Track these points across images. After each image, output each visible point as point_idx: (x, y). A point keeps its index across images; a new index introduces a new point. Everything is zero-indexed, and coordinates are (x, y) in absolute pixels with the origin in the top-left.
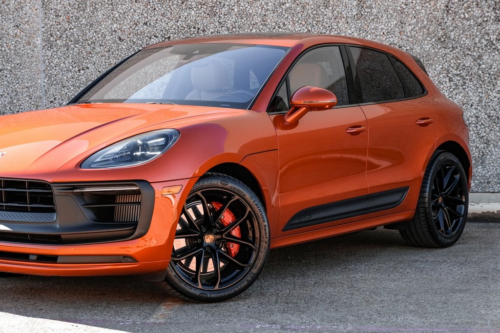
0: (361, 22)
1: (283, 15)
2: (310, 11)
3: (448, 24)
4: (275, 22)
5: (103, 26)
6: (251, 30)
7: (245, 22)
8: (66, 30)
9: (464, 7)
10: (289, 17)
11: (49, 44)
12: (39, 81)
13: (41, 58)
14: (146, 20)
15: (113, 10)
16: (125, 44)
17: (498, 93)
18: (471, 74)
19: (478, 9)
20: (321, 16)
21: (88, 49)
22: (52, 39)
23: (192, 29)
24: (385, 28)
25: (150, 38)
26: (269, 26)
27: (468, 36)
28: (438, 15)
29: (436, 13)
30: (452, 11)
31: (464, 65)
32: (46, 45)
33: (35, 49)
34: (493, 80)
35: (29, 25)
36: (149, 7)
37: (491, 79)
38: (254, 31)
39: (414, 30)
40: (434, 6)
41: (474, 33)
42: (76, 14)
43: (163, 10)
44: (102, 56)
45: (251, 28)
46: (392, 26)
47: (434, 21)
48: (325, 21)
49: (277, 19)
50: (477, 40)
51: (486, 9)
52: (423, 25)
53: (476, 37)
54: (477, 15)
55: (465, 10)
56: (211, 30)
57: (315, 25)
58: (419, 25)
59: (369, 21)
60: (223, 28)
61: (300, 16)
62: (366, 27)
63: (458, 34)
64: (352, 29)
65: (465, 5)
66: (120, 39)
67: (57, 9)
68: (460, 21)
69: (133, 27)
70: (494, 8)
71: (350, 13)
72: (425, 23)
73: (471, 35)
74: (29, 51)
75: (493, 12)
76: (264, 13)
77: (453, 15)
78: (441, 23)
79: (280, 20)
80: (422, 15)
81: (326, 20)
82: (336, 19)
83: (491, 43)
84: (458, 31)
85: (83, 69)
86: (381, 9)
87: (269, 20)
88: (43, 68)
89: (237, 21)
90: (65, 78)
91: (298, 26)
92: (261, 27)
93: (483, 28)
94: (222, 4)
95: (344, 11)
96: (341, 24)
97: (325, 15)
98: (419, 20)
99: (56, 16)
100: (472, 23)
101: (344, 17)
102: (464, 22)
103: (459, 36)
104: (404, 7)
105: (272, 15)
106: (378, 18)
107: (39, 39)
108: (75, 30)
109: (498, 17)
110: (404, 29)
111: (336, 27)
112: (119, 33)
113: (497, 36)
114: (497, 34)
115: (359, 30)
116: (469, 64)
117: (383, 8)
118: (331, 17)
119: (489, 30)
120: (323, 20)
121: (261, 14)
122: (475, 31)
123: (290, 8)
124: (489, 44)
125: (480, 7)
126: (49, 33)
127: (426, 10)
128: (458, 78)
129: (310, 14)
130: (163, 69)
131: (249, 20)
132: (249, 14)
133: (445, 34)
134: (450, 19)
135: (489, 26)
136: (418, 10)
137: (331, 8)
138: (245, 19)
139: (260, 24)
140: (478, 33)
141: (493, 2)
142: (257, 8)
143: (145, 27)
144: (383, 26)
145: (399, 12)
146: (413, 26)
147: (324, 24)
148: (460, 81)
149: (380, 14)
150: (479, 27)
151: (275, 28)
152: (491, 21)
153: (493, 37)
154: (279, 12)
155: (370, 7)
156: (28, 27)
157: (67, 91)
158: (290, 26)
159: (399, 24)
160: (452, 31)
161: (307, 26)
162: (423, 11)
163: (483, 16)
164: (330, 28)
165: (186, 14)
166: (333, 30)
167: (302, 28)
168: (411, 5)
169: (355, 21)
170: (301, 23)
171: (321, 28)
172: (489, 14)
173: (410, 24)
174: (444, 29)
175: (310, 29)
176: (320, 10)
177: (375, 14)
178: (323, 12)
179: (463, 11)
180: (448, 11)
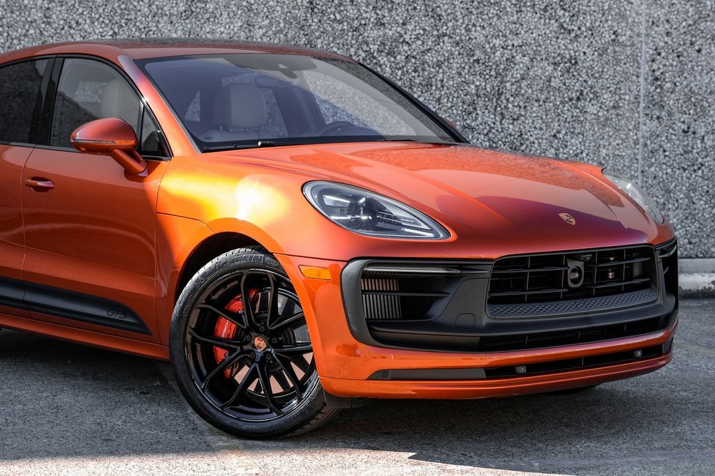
0: (191, 23)
1: (75, 9)
3: (313, 27)
4: (65, 20)
6: (27, 31)
7: (18, 19)
9: (334, 5)
10: (85, 13)
17: (380, 127)
18: (345, 100)
19: (353, 7)
20: (133, 13)
24: (226, 31)
26: (55, 25)
27: (341, 45)
28: (299, 15)
29: (297, 11)
30: (319, 10)
31: (335, 88)
34: (373, 110)
37: (371, 108)
38: (32, 31)
39: (267, 35)
40: (293, 2)
41: (348, 42)
45: (27, 27)
46: (236, 29)
47: (294, 23)
48: (138, 19)
49: (66, 15)
50: (352, 50)
51: (363, 8)
52: (279, 28)
53: (352, 47)
54: (352, 16)
55: (336, 9)
57: (124, 25)
58: (274, 29)
59: (203, 21)
61: (101, 10)
62: (198, 29)
63: (327, 42)
64: (179, 32)
68: (329, 24)
70: (374, 7)
71: (175, 9)
72: (282, 25)
73: (345, 44)
75: (373, 12)
76: (47, 6)
77: (320, 15)
78: (303, 26)
79: (71, 17)
80: (277, 14)
81: (140, 18)
82: (154, 17)
83: (371, 56)
84: (327, 38)
86: (220, 4)
87: (54, 16)
89: (6, 16)
91: (99, 26)
92: (43, 26)
93: (361, 34)
95: (165, 5)
96: (162, 24)
97: (139, 11)
98: (274, 21)
100: (345, 27)
101: (166, 15)
102: (335, 25)
103: (329, 44)
105: (59, 9)
106: (216, 17)
109: (380, 19)
110: (252, 33)
111: (155, 29)
113: (379, 45)
114: (379, 43)
115: (188, 33)
116: (341, 86)
118: (147, 14)
119: (368, 37)
120: (136, 18)
121: (41, 8)
122: (350, 39)
124: (368, 57)
125: (356, 5)
127: (282, 7)
128: (327, 106)
129: (117, 9)
131: (23, 14)
132: (23, 7)
133: (310, 42)
134: (315, 20)
135: (369, 32)
136: (271, 7)
138: (18, 13)
139: (41, 21)
140: (354, 42)
144: (222, 29)
145: (245, 8)
146: (264, 30)
147: (138, 24)
148: (330, 110)
149: (219, 10)
150: (355, 33)
151: (63, 29)
152: (371, 25)
153: (374, 48)
154: (69, 4)
158: (86, 26)
159: (245, 26)
160: (318, 38)
161: (113, 27)
162: (278, 8)
163: (360, 17)
164: (147, 30)
166: (151, 33)
167: (105, 29)
169: (182, 21)
170: (103, 22)
171: (134, 29)
172: (368, 15)
173: (260, 27)
174: (307, 34)
175: (116, 30)
177: (211, 10)
178: (135, 7)
180: (312, 9)
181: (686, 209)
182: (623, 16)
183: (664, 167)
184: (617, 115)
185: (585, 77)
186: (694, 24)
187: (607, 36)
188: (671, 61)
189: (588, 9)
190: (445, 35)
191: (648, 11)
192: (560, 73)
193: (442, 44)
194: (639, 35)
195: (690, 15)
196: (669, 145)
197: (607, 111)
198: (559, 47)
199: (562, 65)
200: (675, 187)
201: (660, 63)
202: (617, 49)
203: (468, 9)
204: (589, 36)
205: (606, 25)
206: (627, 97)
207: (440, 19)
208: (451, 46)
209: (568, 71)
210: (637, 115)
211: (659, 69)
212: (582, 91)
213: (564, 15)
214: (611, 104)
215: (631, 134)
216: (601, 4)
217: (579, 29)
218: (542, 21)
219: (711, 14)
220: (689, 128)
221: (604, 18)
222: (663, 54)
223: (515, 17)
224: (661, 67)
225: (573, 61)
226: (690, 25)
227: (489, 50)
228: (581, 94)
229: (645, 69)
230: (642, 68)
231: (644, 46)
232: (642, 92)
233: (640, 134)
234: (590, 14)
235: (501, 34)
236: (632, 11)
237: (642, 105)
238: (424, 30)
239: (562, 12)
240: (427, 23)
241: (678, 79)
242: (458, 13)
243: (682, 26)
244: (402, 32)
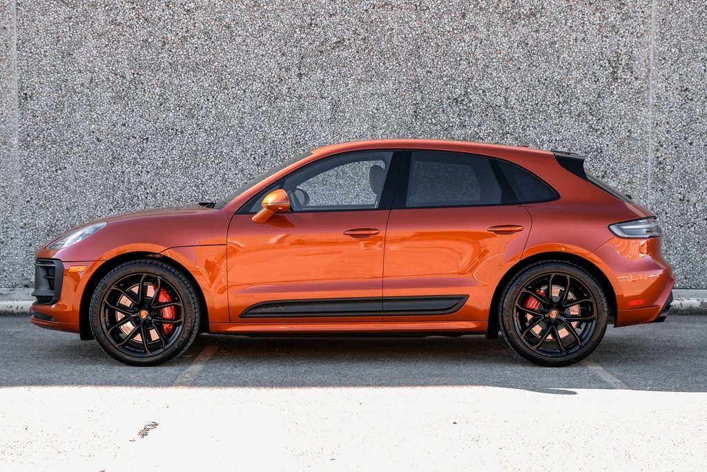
0: (334, 126)
1: (259, 118)
2: (286, 114)
3: (416, 128)
4: (252, 125)
5: (81, 127)
7: (223, 125)
8: (43, 130)
9: (431, 113)
10: (265, 120)
11: (25, 144)
12: (15, 181)
13: (18, 158)
14: (125, 121)
15: (91, 111)
16: (103, 145)
19: (444, 115)
20: (296, 120)
21: (66, 149)
22: (28, 139)
23: (170, 130)
24: (358, 131)
25: (128, 139)
26: (246, 129)
28: (407, 120)
29: (406, 118)
30: (421, 116)
32: (22, 145)
33: (11, 149)
35: (5, 125)
36: (127, 108)
38: (231, 133)
39: (385, 133)
40: (403, 111)
42: (53, 114)
43: (141, 111)
44: (80, 156)
45: (228, 130)
46: (364, 130)
47: (404, 125)
48: (300, 124)
49: (253, 122)
51: (451, 115)
52: (393, 129)
54: (443, 120)
56: (189, 131)
57: (290, 128)
58: (390, 130)
59: (342, 125)
60: (201, 130)
61: (276, 119)
62: (339, 130)
64: (326, 132)
65: (432, 111)
66: (98, 139)
67: (34, 110)
68: (427, 126)
69: (111, 128)
70: (458, 115)
71: (324, 117)
72: (395, 127)
74: (5, 151)
75: (458, 118)
76: (241, 116)
77: (421, 120)
78: (410, 128)
79: (256, 123)
80: (392, 120)
82: (310, 122)
84: (426, 136)
85: (60, 169)
87: (246, 123)
88: (19, 168)
89: (215, 123)
90: (42, 178)
91: (274, 129)
92: (239, 129)
93: (449, 133)
94: (200, 107)
95: (318, 115)
96: (316, 127)
97: (300, 118)
98: (390, 124)
99: (33, 116)
100: (438, 128)
101: (318, 121)
102: (432, 127)
104: (376, 111)
105: (249, 118)
106: (351, 122)
107: (15, 139)
108: (52, 130)
109: (462, 122)
110: (375, 133)
111: (310, 130)
112: (97, 134)
114: (462, 139)
115: (332, 133)
117: (355, 112)
118: (306, 120)
119: (454, 135)
120: (298, 123)
121: (238, 117)
122: (442, 136)
123: (266, 111)
125: (446, 113)
126: (26, 133)
127: (395, 115)
129: (286, 117)
130: (140, 169)
131: (226, 122)
132: (226, 117)
134: (418, 123)
135: (455, 131)
136: (388, 115)
137: (306, 112)
138: (223, 121)
139: (237, 126)
140: (444, 138)
141: (458, 109)
142: (234, 111)
143: (123, 128)
144: (355, 130)
145: (371, 116)
146: (384, 130)
147: (300, 127)
149: (353, 118)
150: (445, 132)
152: (456, 127)
154: (255, 115)
155: (343, 111)
156: (4, 127)
157: (43, 191)
158: (266, 129)
159: (371, 128)
161: (283, 129)
162: (393, 116)
163: (449, 121)
165: (164, 116)
168: (382, 110)
169: (329, 125)
170: (277, 126)
172: (454, 120)
173: (381, 128)
176: (296, 114)
177: (348, 118)
178: (298, 116)
179: (430, 116)
180: (416, 116)
181: (682, 255)
182: (635, 120)
183: (666, 224)
184: (631, 188)
185: (608, 162)
186: (687, 125)
187: (624, 133)
188: (670, 151)
189: (610, 115)
190: (508, 133)
191: (653, 116)
192: (589, 159)
193: (505, 139)
194: (646, 133)
195: (684, 118)
196: (669, 209)
197: (624, 185)
198: (589, 141)
199: (591, 153)
200: (674, 238)
201: (662, 152)
202: (631, 142)
203: (524, 115)
204: (611, 133)
205: (622, 126)
206: (638, 176)
207: (504, 123)
208: (512, 141)
209: (596, 158)
210: (646, 188)
211: (662, 156)
212: (606, 171)
213: (592, 119)
214: (627, 180)
215: (642, 201)
216: (619, 112)
217: (604, 128)
218: (577, 123)
219: (700, 118)
220: (684, 197)
221: (621, 121)
222: (665, 146)
223: (558, 120)
224: (663, 154)
225: (599, 151)
226: (684, 126)
227: (539, 143)
228: (605, 173)
229: (651, 156)
230: (649, 155)
231: (651, 140)
232: (650, 172)
233: (648, 202)
234: (611, 118)
235: (547, 132)
236: (642, 116)
237: (650, 181)
238: (493, 130)
239: (591, 117)
240: (495, 125)
241: (676, 163)
242: (517, 118)
243: (678, 126)
244: (478, 131)
